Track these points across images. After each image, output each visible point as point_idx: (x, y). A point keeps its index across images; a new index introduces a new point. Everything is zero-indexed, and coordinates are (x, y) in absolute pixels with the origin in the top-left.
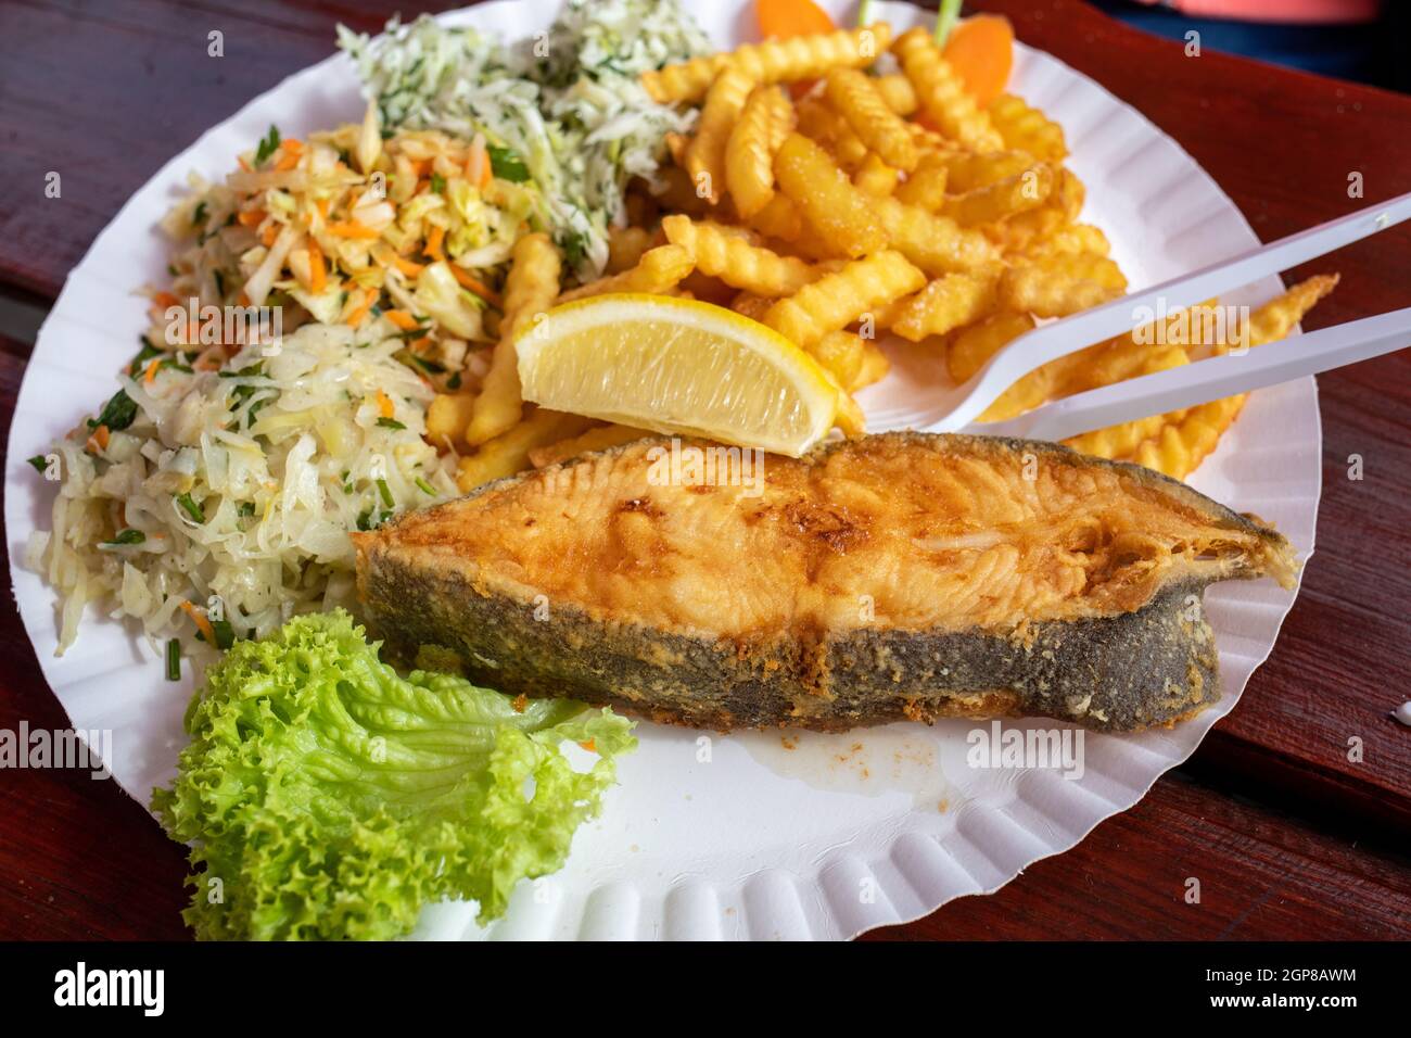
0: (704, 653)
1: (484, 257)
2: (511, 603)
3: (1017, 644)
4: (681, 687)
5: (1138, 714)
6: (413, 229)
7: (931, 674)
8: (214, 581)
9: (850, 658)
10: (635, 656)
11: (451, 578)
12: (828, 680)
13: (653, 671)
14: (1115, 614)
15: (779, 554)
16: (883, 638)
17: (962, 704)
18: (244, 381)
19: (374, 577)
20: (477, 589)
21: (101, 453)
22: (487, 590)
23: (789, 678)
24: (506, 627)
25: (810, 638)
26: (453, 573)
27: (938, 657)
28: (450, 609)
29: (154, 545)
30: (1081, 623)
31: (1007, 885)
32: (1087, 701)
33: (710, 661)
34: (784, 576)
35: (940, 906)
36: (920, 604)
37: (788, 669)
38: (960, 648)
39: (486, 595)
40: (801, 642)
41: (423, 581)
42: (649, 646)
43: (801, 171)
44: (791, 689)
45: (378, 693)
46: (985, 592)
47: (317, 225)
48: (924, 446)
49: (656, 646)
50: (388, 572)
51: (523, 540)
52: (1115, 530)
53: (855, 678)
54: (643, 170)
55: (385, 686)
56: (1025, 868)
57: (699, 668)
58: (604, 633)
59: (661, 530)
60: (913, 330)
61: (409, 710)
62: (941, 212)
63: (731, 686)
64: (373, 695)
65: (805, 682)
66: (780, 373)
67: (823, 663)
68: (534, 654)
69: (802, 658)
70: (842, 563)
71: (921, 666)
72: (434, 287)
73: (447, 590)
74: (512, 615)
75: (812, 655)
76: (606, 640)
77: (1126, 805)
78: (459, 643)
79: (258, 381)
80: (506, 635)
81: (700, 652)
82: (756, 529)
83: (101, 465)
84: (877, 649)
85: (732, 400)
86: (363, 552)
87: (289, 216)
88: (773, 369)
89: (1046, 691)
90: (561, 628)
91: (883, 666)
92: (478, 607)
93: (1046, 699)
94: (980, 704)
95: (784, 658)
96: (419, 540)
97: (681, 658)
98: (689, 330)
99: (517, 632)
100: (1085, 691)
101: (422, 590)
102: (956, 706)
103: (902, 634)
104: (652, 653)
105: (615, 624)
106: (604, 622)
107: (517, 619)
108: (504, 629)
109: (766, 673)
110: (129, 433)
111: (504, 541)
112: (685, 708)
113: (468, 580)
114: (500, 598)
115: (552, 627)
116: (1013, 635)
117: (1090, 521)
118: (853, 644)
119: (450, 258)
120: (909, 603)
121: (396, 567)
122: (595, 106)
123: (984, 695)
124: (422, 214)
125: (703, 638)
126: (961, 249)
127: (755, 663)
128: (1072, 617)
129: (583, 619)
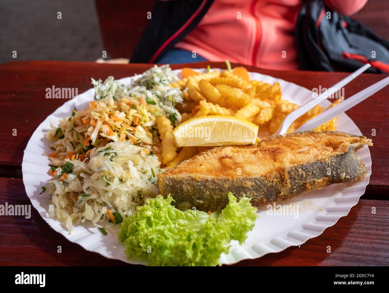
0: (259, 181)
1: (149, 124)
2: (207, 181)
3: (327, 162)
4: (254, 192)
5: (356, 175)
6: (131, 118)
7: (311, 173)
8: (116, 201)
9: (293, 173)
10: (242, 185)
11: (189, 179)
12: (289, 181)
13: (247, 189)
14: (343, 153)
15: (265, 158)
16: (299, 167)
17: (318, 182)
18: (107, 152)
19: (166, 184)
20: (197, 179)
21: (65, 180)
22: (200, 179)
23: (279, 183)
24: (206, 188)
25: (281, 172)
26: (189, 177)
27: (312, 168)
28: (189, 188)
29: (94, 196)
30: (337, 156)
31: (349, 213)
32: (345, 174)
33: (260, 182)
34: (269, 161)
35: (337, 220)
36: (302, 160)
37: (279, 181)
38: (316, 165)
39: (200, 180)
40: (279, 174)
41: (181, 182)
42: (245, 182)
43: (225, 90)
44: (280, 186)
45: (175, 215)
46: (314, 155)
47: (107, 119)
48: (280, 137)
49: (247, 182)
50: (170, 182)
51: (201, 169)
52: (332, 141)
53: (295, 179)
54: (180, 101)
55: (177, 213)
56: (350, 209)
57: (258, 185)
58: (233, 182)
59: (233, 160)
60: (261, 120)
61: (183, 219)
62: (256, 97)
63: (266, 189)
64: (174, 216)
65: (284, 183)
66: (244, 126)
67: (287, 176)
68: (215, 194)
69: (281, 177)
70: (280, 157)
71: (309, 172)
72: (139, 131)
73: (188, 182)
74: (207, 184)
75: (283, 175)
76: (234, 183)
77: (362, 194)
78: (191, 199)
79: (111, 151)
80: (206, 190)
81: (258, 181)
82: (257, 155)
83: (66, 184)
84: (298, 170)
85: (235, 134)
86: (162, 178)
87: (100, 117)
88: (241, 126)
89: (335, 174)
90: (222, 183)
91: (300, 174)
92: (197, 184)
93: (335, 176)
94: (322, 181)
95: (277, 178)
96: (176, 173)
97: (253, 183)
98: (217, 122)
99: (209, 189)
100: (343, 172)
101: (180, 185)
102: (317, 183)
103: (302, 165)
104: (246, 184)
105: (235, 179)
106: (232, 179)
107: (209, 185)
108: (206, 189)
109: (274, 183)
110: (73, 174)
111: (197, 170)
112: (255, 200)
113: (194, 178)
114: (203, 180)
115: (219, 184)
116: (326, 160)
117: (326, 141)
118: (292, 170)
119: (141, 125)
120: (299, 160)
121: (173, 180)
122: (160, 92)
123: (322, 179)
124: (132, 114)
125: (257, 177)
126: (263, 104)
127: (271, 181)
128: (335, 155)
129: (227, 180)
